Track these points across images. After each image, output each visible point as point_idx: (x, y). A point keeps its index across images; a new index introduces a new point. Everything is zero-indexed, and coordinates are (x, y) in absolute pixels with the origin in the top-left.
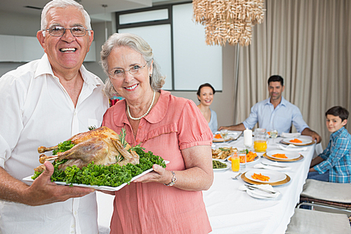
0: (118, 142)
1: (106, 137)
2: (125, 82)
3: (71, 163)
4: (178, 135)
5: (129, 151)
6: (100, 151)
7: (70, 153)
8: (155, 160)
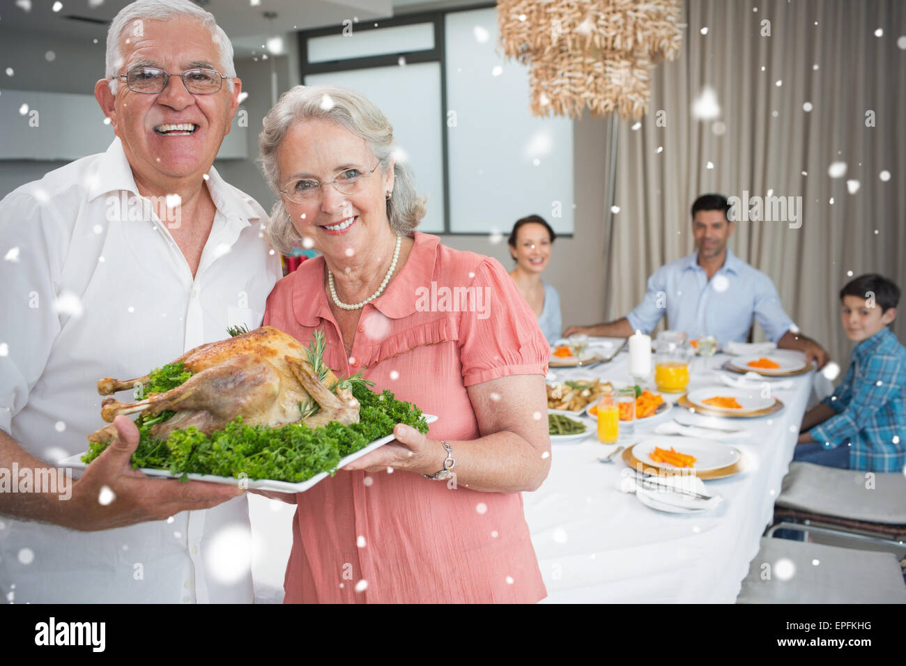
1: (273, 353)
2: (323, 211)
3: (184, 422)
4: (460, 347)
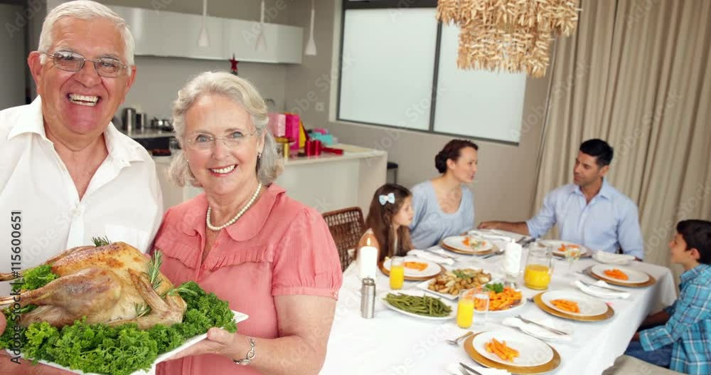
0: (143, 279)
1: (120, 265)
2: (214, 157)
3: (45, 313)
4: (273, 266)
5: (164, 296)
6: (102, 295)
7: (40, 294)
8: (219, 316)
